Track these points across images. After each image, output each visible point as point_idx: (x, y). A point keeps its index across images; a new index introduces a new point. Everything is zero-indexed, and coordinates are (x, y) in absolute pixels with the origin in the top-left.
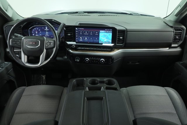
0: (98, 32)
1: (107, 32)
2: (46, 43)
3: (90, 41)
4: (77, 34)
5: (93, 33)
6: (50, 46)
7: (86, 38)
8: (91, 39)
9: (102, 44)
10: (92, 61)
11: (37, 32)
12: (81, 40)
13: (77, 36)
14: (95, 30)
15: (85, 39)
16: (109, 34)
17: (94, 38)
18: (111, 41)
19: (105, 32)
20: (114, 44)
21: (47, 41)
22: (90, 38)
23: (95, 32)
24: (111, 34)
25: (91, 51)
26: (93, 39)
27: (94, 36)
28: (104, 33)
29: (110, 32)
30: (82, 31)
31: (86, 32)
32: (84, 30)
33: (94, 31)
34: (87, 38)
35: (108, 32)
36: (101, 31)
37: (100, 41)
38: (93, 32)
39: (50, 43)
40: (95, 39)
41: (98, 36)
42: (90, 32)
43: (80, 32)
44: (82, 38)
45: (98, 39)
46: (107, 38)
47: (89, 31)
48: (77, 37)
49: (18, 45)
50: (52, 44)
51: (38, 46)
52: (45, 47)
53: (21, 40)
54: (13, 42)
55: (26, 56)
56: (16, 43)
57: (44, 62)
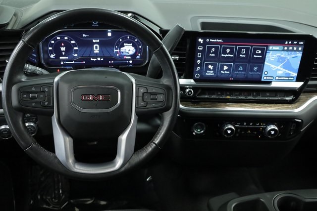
0: (262, 50)
1: (288, 50)
2: (137, 97)
3: (234, 76)
4: (199, 55)
5: (246, 54)
6: (152, 106)
7: (225, 68)
8: (241, 68)
9: (270, 83)
10: (241, 131)
11: (63, 49)
12: (210, 73)
13: (199, 62)
14: (255, 45)
15: (222, 69)
16: (293, 54)
17: (248, 66)
18: (295, 75)
19: (284, 50)
20: (302, 83)
21: (142, 90)
22: (237, 67)
23: (255, 49)
24: (299, 55)
25: (239, 104)
26: (244, 70)
27: (249, 62)
28: (279, 54)
29: (297, 50)
30: (216, 48)
31: (228, 50)
32: (221, 45)
33: (252, 46)
34: (229, 66)
35: (293, 50)
36: (271, 48)
37: (263, 75)
38: (247, 49)
39: (151, 94)
40: (252, 70)
41: (263, 60)
42: (240, 49)
43: (210, 48)
44: (214, 66)
45: (261, 69)
46: (287, 66)
47: (236, 45)
48: (200, 65)
49: (40, 106)
50: (161, 98)
51: (116, 107)
52: (136, 107)
53: (50, 87)
54: (25, 96)
55: (71, 140)
56: (33, 98)
57: (133, 156)
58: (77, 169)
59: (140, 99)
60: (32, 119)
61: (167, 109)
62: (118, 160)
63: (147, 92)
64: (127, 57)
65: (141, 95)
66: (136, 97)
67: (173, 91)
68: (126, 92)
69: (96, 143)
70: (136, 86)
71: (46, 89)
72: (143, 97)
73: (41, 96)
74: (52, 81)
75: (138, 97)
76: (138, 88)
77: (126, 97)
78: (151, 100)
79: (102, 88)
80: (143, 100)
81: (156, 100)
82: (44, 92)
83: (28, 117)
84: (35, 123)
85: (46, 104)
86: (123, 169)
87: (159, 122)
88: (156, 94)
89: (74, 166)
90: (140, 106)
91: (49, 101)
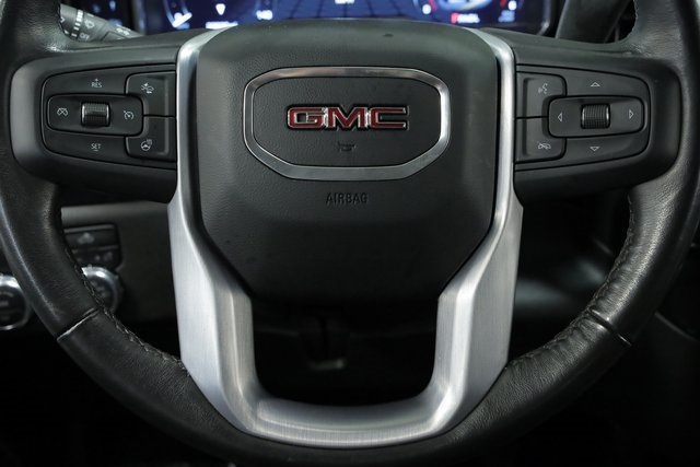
2: (520, 117)
6: (590, 155)
21: (541, 89)
39: (585, 102)
49: (124, 157)
50: (627, 115)
51: (431, 155)
52: (515, 162)
53: (162, 78)
54: (62, 111)
55: (246, 303)
56: (95, 121)
57: (507, 377)
58: (267, 425)
59: (534, 126)
60: (102, 254)
61: (656, 167)
62: (440, 389)
63: (565, 96)
64: (463, 19)
65: (535, 107)
66: (516, 118)
67: (685, 83)
68: (474, 95)
69: (339, 364)
70: (515, 73)
71: (147, 88)
72: (545, 117)
73: (128, 114)
74: (169, 57)
75: (525, 118)
76: (526, 82)
77: (471, 119)
78: (583, 127)
79: (372, 77)
80: (547, 132)
81: (607, 126)
82: (136, 96)
83: (86, 246)
84: (111, 268)
85: (146, 146)
86: (461, 432)
87: (595, 275)
88: (604, 101)
89: (255, 415)
90: (532, 155)
91: (157, 134)
